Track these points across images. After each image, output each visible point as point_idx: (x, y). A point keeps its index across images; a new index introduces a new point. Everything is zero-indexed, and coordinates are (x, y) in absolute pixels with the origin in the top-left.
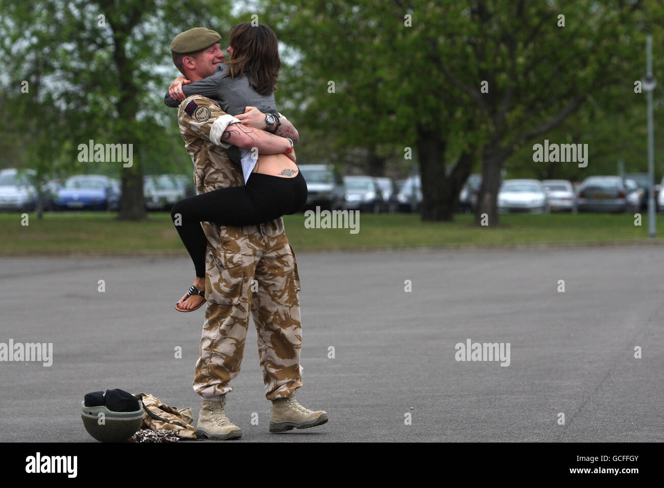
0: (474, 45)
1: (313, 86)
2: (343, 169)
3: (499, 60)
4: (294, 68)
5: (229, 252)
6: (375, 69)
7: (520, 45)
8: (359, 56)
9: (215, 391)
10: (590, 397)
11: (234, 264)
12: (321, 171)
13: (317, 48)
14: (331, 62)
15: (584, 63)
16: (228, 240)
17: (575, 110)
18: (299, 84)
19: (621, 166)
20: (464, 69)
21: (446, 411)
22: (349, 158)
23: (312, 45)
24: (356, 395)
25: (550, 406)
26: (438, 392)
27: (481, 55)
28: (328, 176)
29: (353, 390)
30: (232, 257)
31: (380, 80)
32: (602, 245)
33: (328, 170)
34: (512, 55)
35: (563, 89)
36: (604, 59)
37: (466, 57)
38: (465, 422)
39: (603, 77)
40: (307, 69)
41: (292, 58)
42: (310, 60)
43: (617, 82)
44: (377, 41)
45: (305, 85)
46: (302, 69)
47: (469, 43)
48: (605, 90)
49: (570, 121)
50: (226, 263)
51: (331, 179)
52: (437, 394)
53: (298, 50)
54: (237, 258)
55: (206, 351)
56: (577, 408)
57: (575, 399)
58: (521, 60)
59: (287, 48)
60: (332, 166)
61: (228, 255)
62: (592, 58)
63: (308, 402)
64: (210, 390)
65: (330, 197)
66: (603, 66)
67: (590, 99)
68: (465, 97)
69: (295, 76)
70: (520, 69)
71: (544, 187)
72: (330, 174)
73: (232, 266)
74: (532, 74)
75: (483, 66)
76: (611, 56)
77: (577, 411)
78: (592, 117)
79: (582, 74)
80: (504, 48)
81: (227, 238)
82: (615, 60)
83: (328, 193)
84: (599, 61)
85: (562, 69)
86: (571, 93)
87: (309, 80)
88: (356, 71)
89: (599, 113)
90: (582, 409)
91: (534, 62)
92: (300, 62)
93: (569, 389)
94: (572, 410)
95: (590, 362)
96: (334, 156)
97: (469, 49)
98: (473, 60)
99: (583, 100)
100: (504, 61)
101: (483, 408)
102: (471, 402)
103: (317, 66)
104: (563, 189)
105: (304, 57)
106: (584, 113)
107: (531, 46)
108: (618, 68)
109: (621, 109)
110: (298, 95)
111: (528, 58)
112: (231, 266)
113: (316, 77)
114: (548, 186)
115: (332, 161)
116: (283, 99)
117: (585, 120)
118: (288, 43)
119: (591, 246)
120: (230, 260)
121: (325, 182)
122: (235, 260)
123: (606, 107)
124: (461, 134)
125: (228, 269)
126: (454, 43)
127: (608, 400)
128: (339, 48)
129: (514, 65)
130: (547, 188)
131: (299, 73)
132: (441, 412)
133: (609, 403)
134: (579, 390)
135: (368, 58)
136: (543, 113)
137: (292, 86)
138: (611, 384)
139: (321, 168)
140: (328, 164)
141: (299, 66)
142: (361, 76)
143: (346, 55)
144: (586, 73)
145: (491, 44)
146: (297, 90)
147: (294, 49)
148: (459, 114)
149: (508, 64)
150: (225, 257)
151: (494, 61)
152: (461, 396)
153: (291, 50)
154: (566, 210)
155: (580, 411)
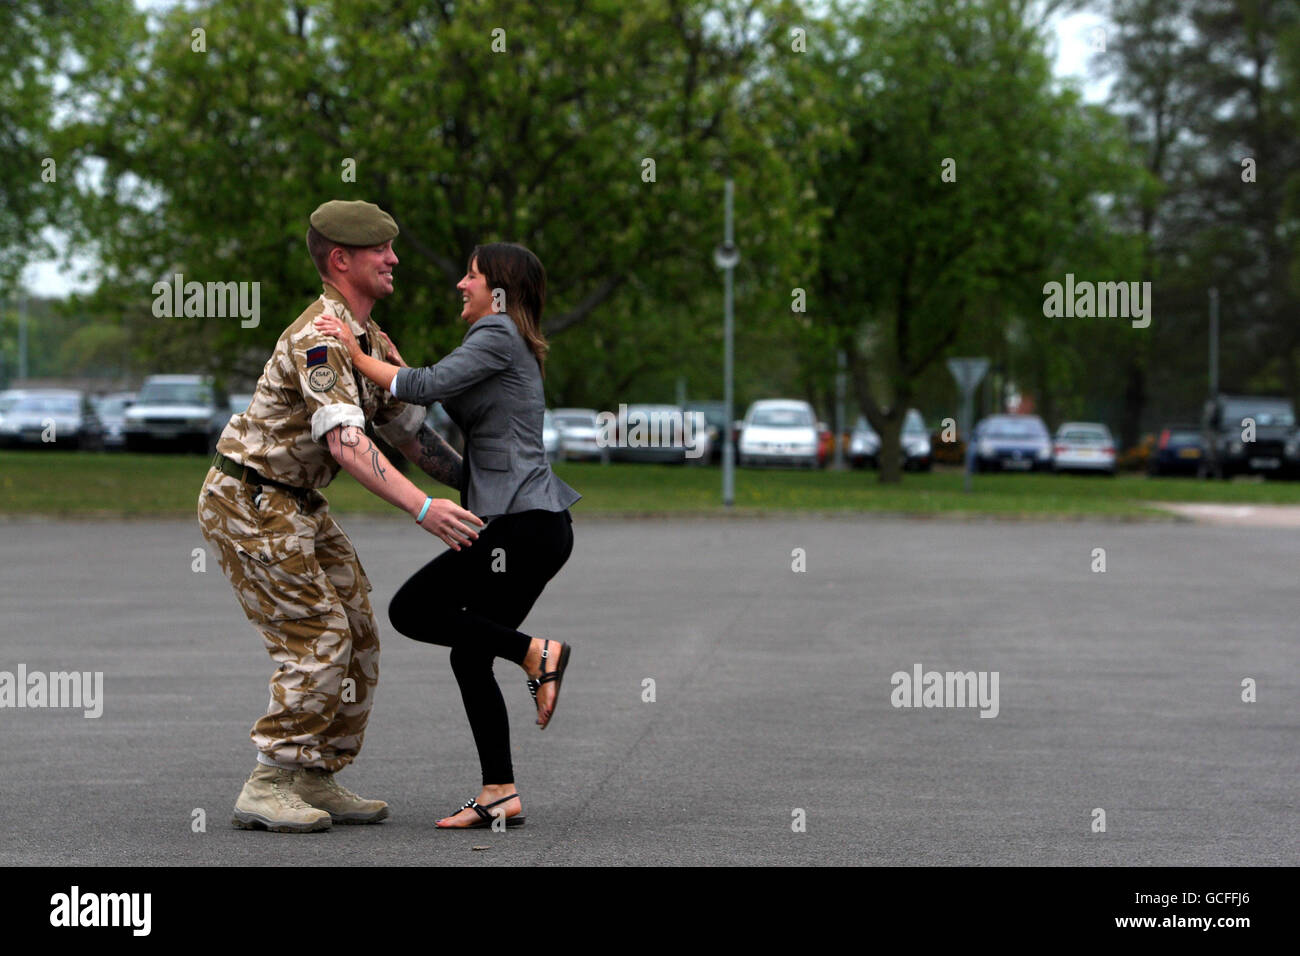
0: (447, 187)
1: (184, 246)
2: (229, 383)
3: (487, 212)
4: (152, 215)
5: (275, 535)
6: (284, 221)
7: (522, 189)
8: (259, 199)
9: (299, 756)
10: (618, 766)
11: (287, 553)
12: (193, 386)
13: (190, 184)
14: (213, 207)
15: (625, 222)
16: (272, 515)
17: (609, 297)
18: (160, 243)
19: (681, 388)
20: (431, 224)
21: (384, 787)
22: (239, 365)
23: (183, 178)
24: (237, 757)
25: (553, 779)
26: (372, 755)
27: (458, 204)
28: (203, 395)
29: (233, 749)
30: (284, 542)
31: (293, 238)
32: (647, 516)
33: (205, 384)
34: (509, 206)
35: (590, 262)
36: (657, 215)
37: (433, 205)
38: (413, 805)
39: (654, 245)
40: (174, 219)
41: (149, 199)
42: (180, 203)
43: (676, 253)
44: (289, 176)
45: (169, 245)
46: (165, 218)
47: (439, 183)
48: (656, 265)
49: (601, 314)
50: (274, 554)
51: (209, 399)
52: (372, 758)
53: (159, 187)
54: (291, 542)
55: (294, 692)
56: (598, 784)
57: (594, 769)
58: (522, 213)
59: (141, 182)
60: (211, 379)
61: (276, 541)
62: (637, 213)
63: (158, 768)
64: (291, 753)
65: (208, 428)
66: (654, 226)
67: (634, 279)
68: (431, 270)
69: (154, 228)
70: (521, 228)
71: (557, 419)
72: (207, 390)
73: (286, 557)
74: (539, 236)
75: (462, 220)
76: (667, 211)
77: (597, 788)
78: (635, 308)
79: (620, 238)
80: (495, 193)
81: (271, 512)
82: (674, 218)
83: (203, 421)
84: (648, 219)
85: (589, 230)
86: (602, 269)
87: (175, 235)
88: (254, 223)
89: (647, 303)
90: (605, 785)
91: (545, 217)
92: (163, 206)
93: (586, 752)
94: (588, 787)
95: (620, 709)
96: (216, 361)
97: (439, 193)
98: (445, 212)
99: (622, 280)
100: (495, 215)
101: (445, 782)
102: (425, 771)
103: (189, 214)
104: (588, 424)
105: (168, 198)
106: (623, 302)
107: (539, 190)
108: (679, 230)
109: (681, 297)
110: (157, 261)
111: (534, 210)
112: (283, 556)
113: (188, 232)
114: (562, 419)
115: (211, 370)
116: (132, 267)
117: (625, 313)
118: (143, 175)
119: (629, 517)
120: (282, 548)
121: (199, 403)
122: (289, 546)
123: (659, 293)
124: (423, 331)
125: (280, 562)
126: (414, 183)
127: (647, 772)
128: (226, 184)
129: (512, 220)
130: (561, 422)
131: (161, 225)
132: (375, 787)
133: (648, 776)
134: (601, 754)
135: (274, 204)
136: (557, 300)
137: (148, 246)
138: (653, 746)
139: (192, 380)
140: (204, 374)
141: (160, 214)
142: (262, 233)
143: (238, 197)
144: (628, 237)
145: (475, 185)
146: (155, 252)
147: (153, 185)
148: (420, 298)
149: (503, 218)
150: (271, 544)
151: (480, 213)
152: (408, 761)
153: (147, 186)
154: (592, 459)
155: (601, 788)
